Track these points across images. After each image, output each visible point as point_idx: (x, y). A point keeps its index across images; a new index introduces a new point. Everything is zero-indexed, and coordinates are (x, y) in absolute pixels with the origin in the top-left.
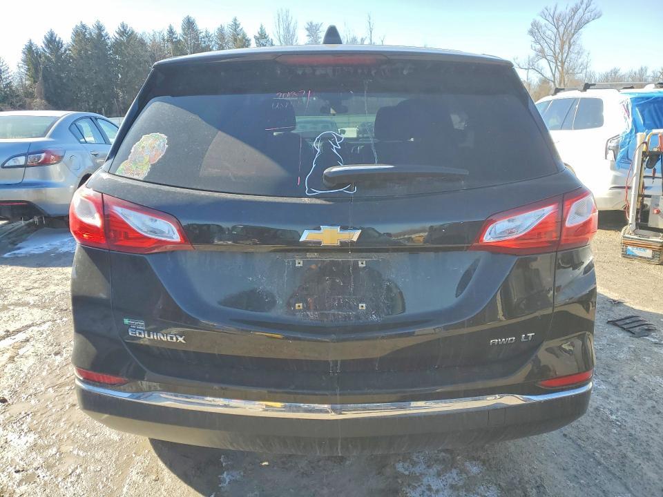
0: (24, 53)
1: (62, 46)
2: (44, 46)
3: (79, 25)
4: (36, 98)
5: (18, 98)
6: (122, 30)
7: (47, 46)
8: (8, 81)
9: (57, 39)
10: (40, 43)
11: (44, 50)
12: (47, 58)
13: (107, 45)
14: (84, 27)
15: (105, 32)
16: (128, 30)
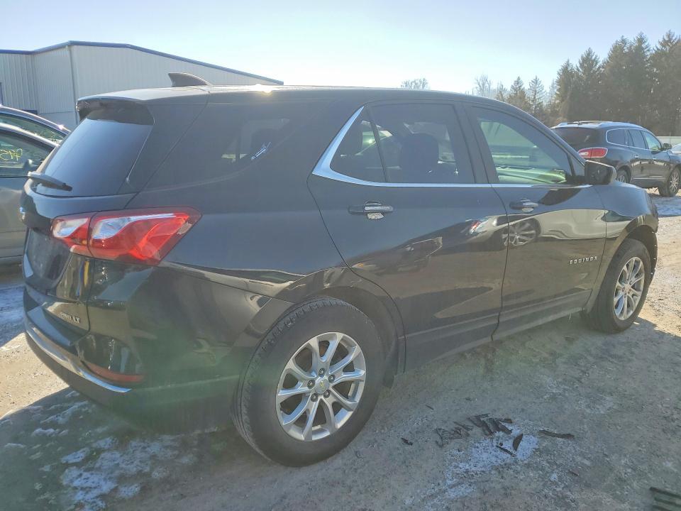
0: (559, 74)
1: (596, 64)
2: (578, 65)
3: (619, 39)
4: (560, 116)
5: (544, 117)
6: (667, 39)
7: (582, 65)
8: (540, 101)
9: (593, 58)
10: (575, 63)
11: (578, 70)
12: (578, 76)
13: (646, 57)
14: (624, 41)
15: (646, 44)
16: (674, 38)
